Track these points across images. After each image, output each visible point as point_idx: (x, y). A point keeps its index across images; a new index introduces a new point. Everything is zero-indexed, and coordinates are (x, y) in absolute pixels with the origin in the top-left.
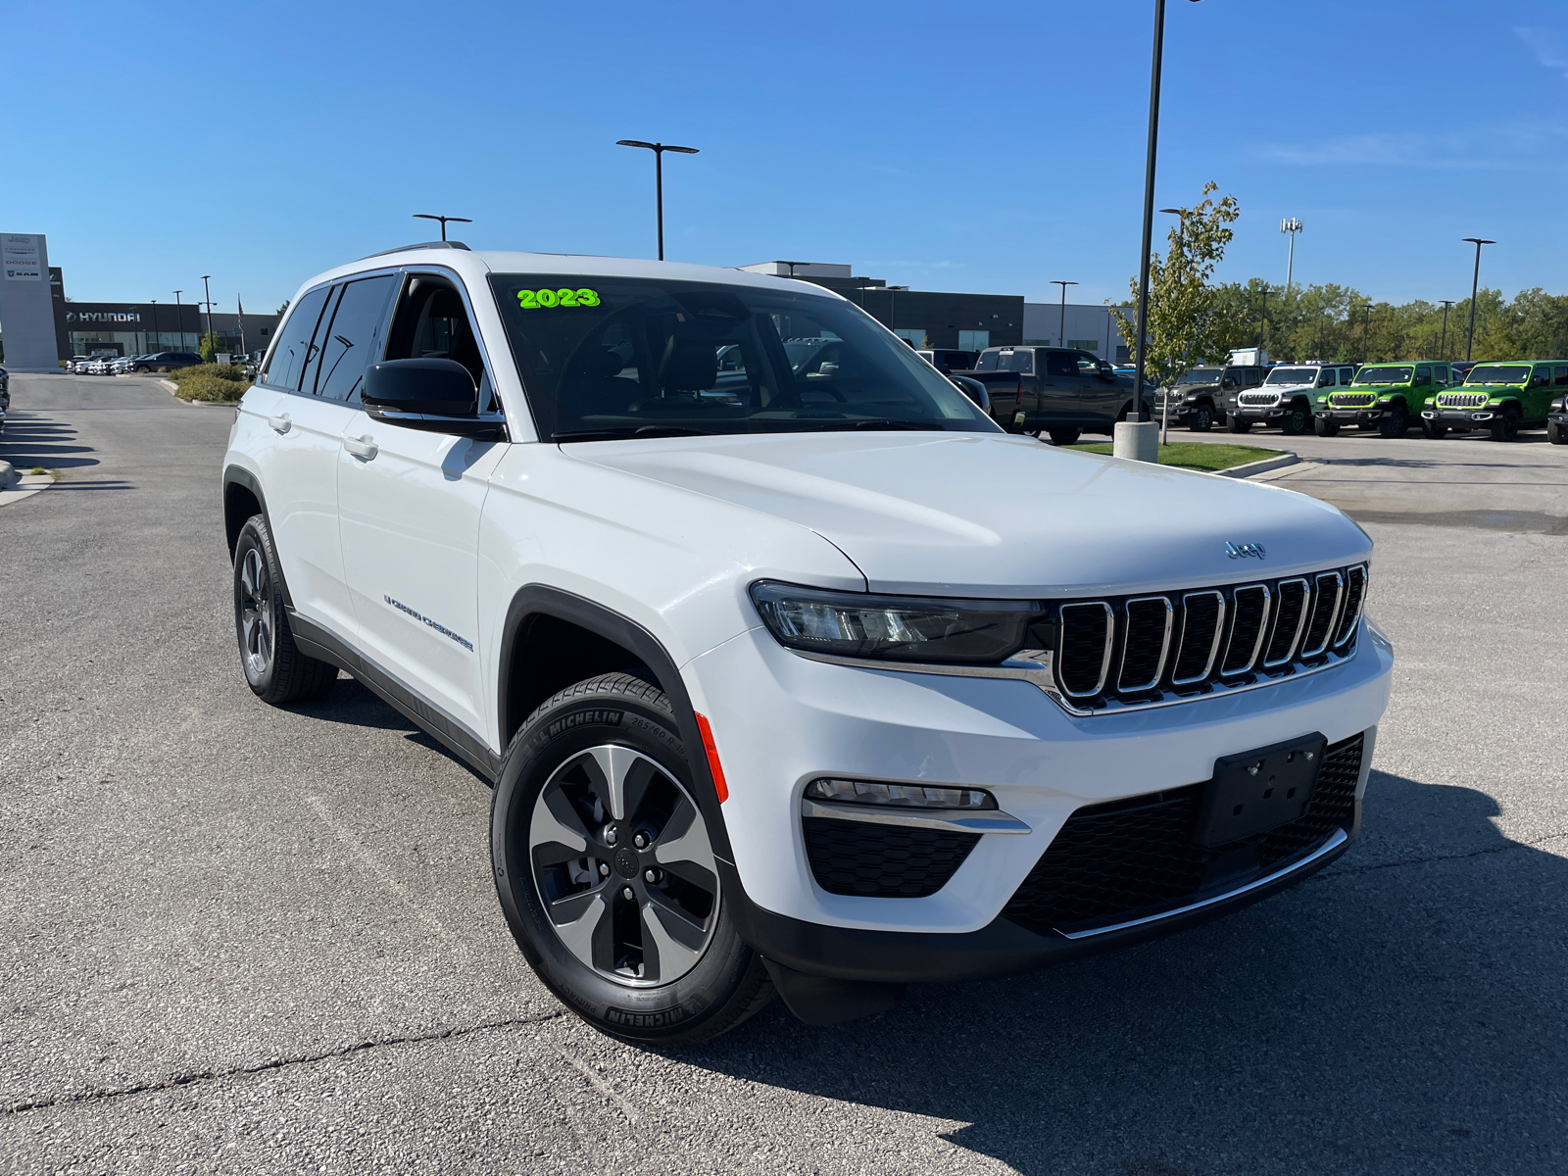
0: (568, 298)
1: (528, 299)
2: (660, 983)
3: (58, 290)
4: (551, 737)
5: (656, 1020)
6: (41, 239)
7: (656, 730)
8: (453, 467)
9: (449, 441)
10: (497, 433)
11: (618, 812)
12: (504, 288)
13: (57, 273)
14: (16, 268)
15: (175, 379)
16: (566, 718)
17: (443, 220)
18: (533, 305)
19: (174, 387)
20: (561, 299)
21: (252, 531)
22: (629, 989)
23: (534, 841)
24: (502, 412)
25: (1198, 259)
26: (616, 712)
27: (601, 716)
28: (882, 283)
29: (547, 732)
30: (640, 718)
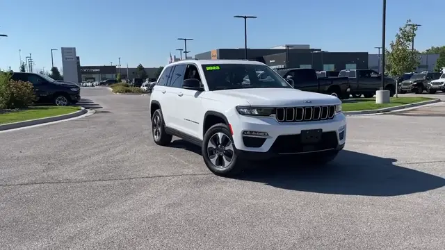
1: (208, 69)
2: (225, 167)
3: (78, 63)
6: (75, 48)
7: (225, 129)
8: (196, 95)
9: (195, 91)
10: (203, 90)
11: (220, 142)
12: (204, 67)
13: (78, 58)
14: (67, 57)
15: (111, 87)
17: (185, 40)
19: (111, 89)
20: (213, 68)
21: (157, 112)
22: (221, 169)
23: (209, 147)
24: (204, 86)
25: (405, 42)
26: (221, 127)
28: (320, 50)
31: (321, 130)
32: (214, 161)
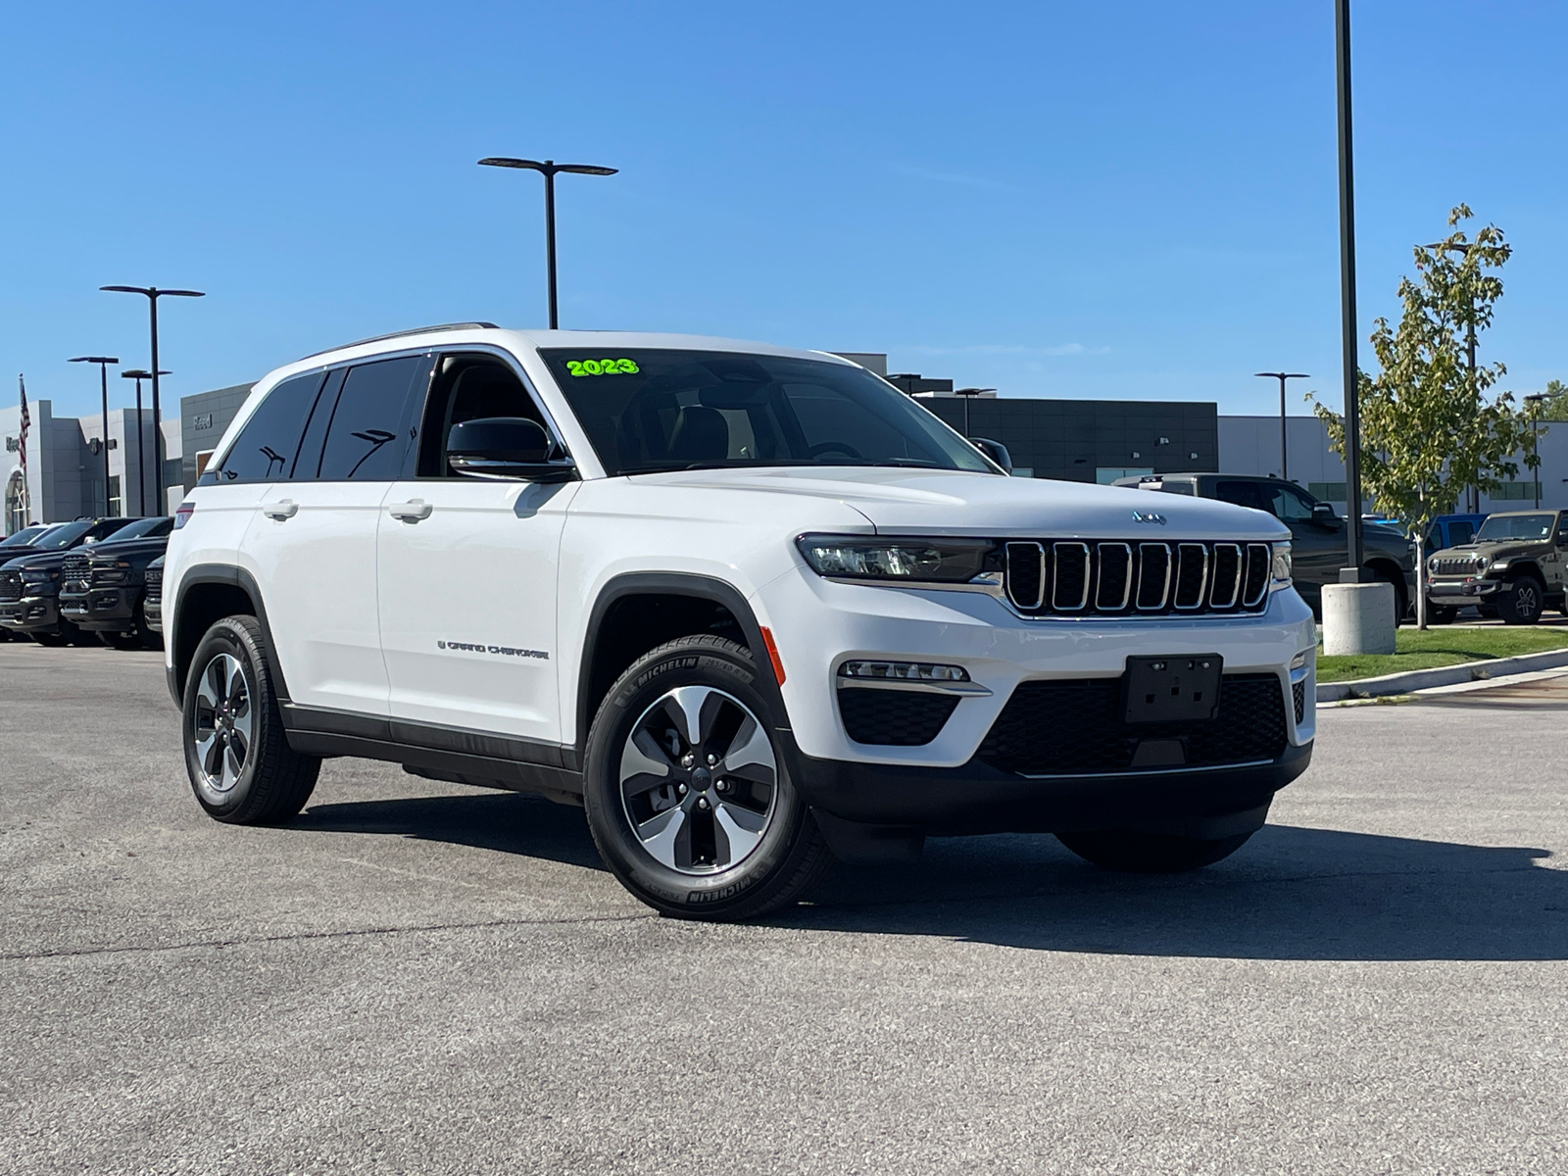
0: (610, 367)
1: (577, 369)
2: (732, 864)
4: (639, 687)
5: (729, 891)
7: (725, 666)
8: (526, 506)
9: (519, 485)
10: (570, 475)
11: (694, 737)
12: (555, 359)
16: (652, 670)
18: (582, 373)
20: (605, 368)
22: (715, 878)
23: (624, 776)
24: (571, 456)
25: (1451, 325)
26: (692, 658)
27: (680, 663)
29: (636, 683)
30: (712, 658)
31: (1217, 659)
32: (661, 843)
